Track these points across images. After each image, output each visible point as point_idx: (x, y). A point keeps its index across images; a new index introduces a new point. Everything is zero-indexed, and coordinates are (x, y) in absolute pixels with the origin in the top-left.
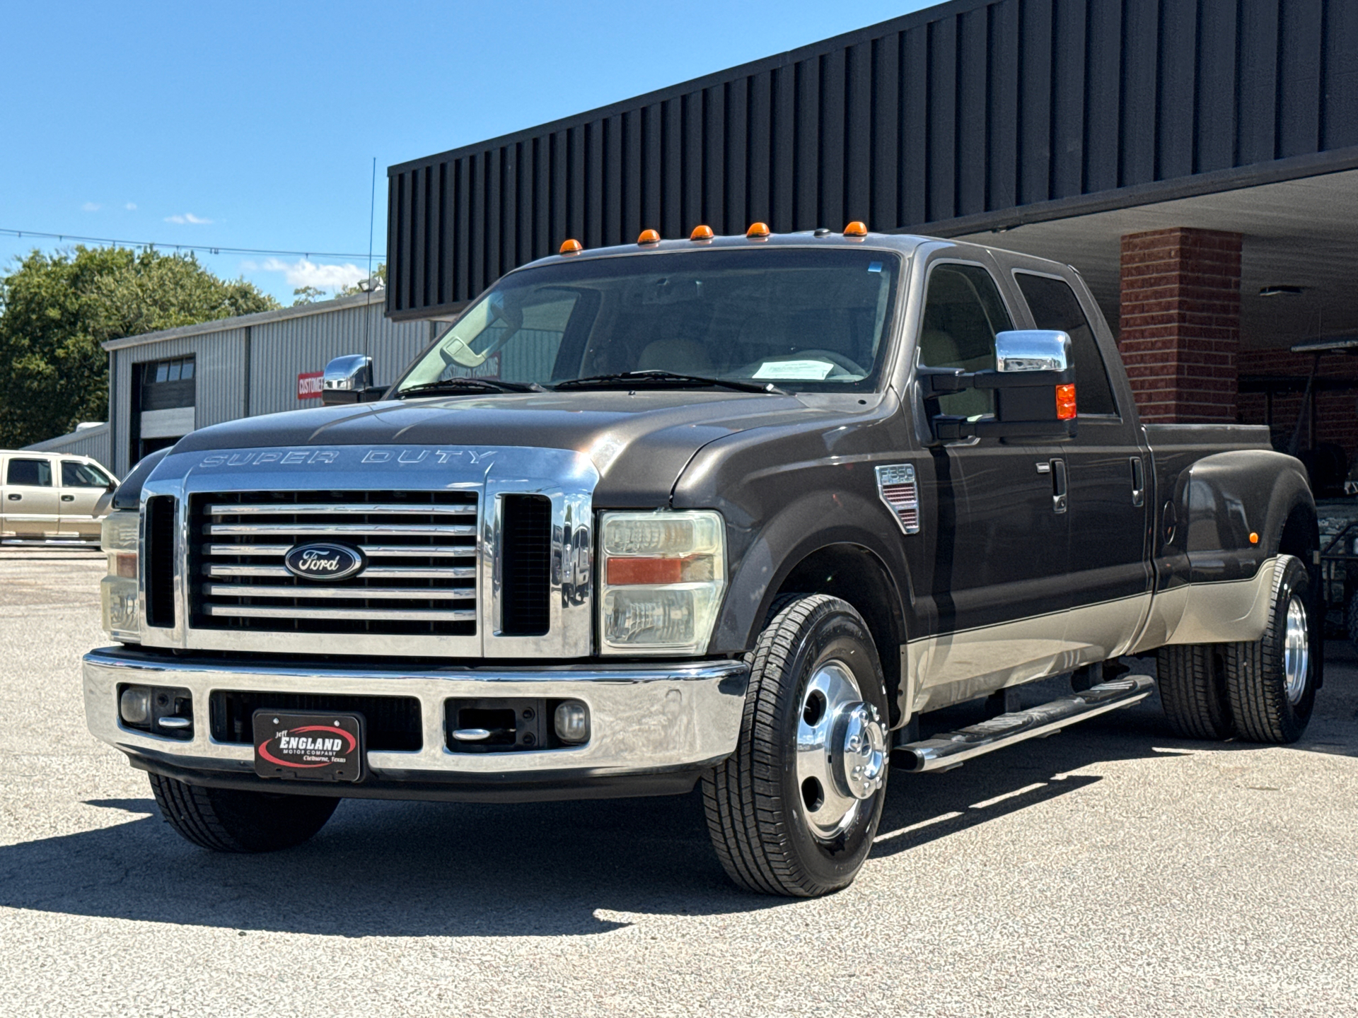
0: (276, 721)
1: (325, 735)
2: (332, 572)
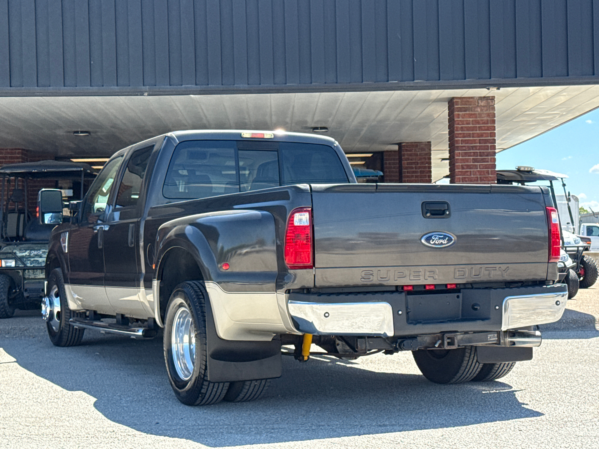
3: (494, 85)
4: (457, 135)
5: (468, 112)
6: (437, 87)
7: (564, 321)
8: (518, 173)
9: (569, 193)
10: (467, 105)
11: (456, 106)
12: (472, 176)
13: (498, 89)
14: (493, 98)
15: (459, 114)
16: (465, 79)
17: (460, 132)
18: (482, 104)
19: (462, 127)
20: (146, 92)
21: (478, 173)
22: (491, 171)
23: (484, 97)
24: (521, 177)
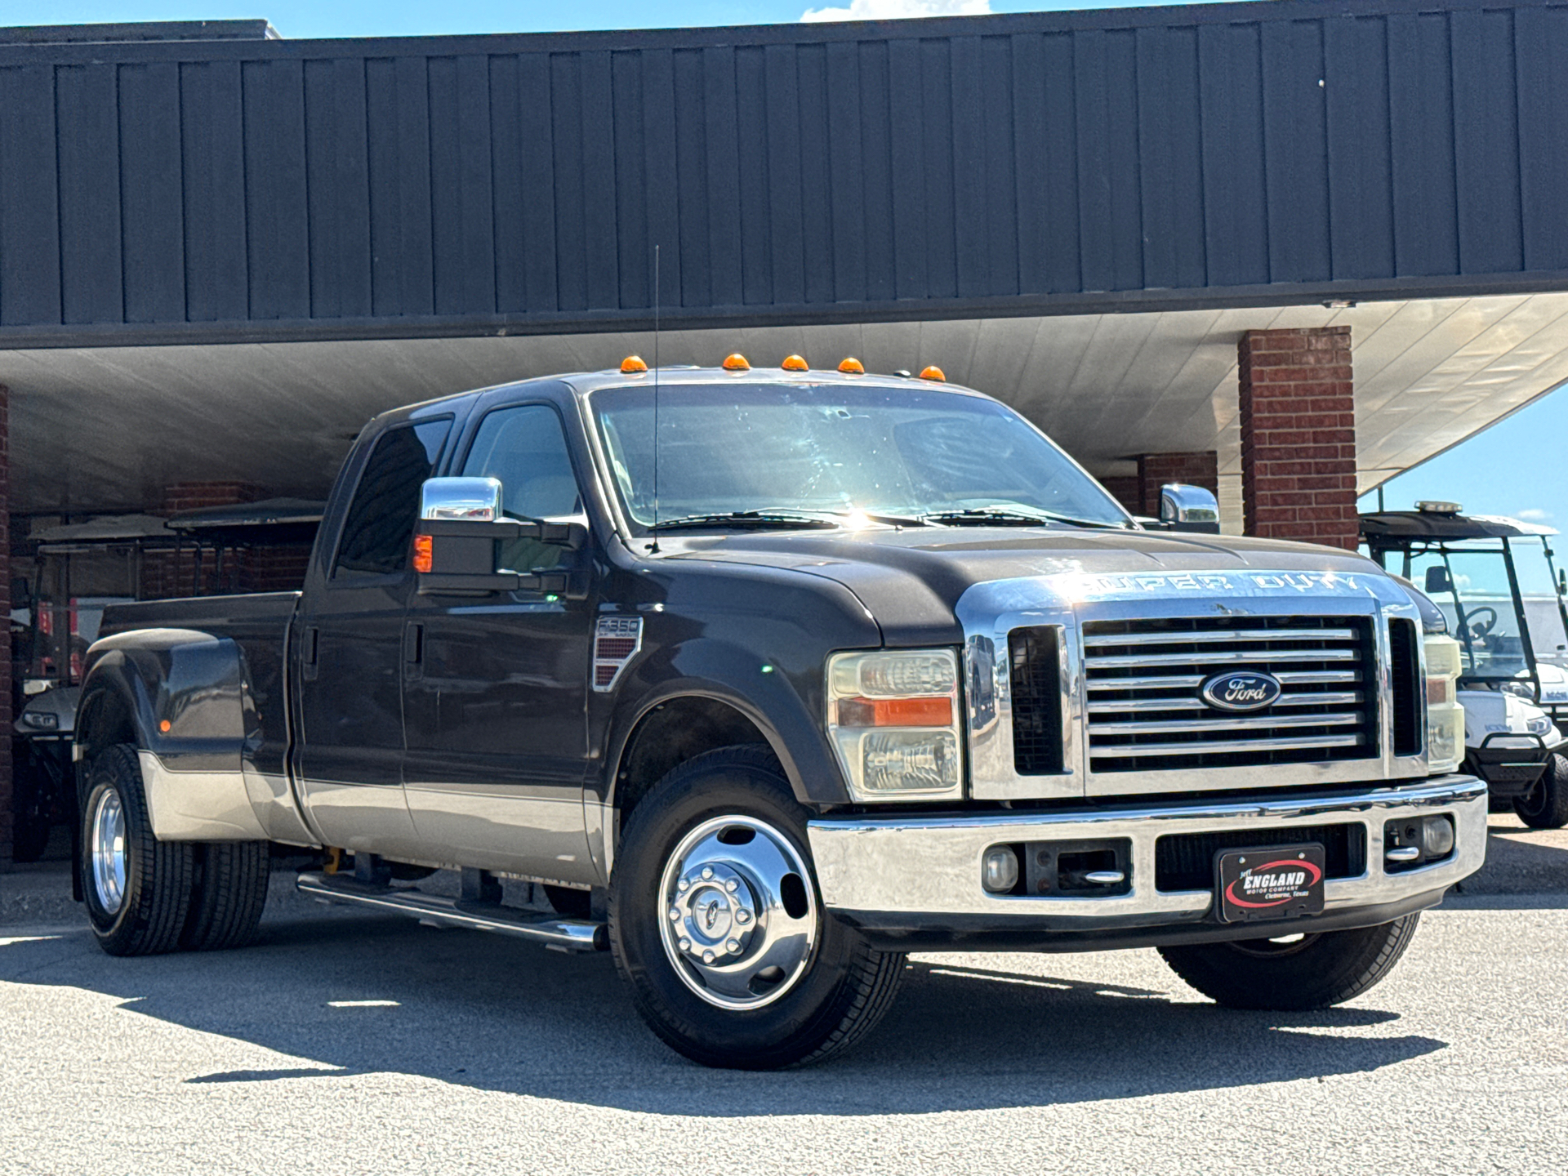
0: (1243, 860)
1: (1288, 870)
2: (1259, 701)
3: (1341, 296)
4: (1258, 423)
5: (1284, 367)
6: (1200, 303)
7: (1525, 871)
8: (1420, 517)
9: (1562, 572)
10: (1281, 349)
11: (1255, 353)
12: (1298, 522)
13: (1352, 304)
14: (1345, 332)
15: (1262, 371)
16: (1269, 282)
17: (1266, 415)
18: (1320, 346)
19: (1270, 403)
20: (503, 326)
21: (1310, 514)
22: (1345, 509)
23: (1324, 329)
24: (1428, 526)
